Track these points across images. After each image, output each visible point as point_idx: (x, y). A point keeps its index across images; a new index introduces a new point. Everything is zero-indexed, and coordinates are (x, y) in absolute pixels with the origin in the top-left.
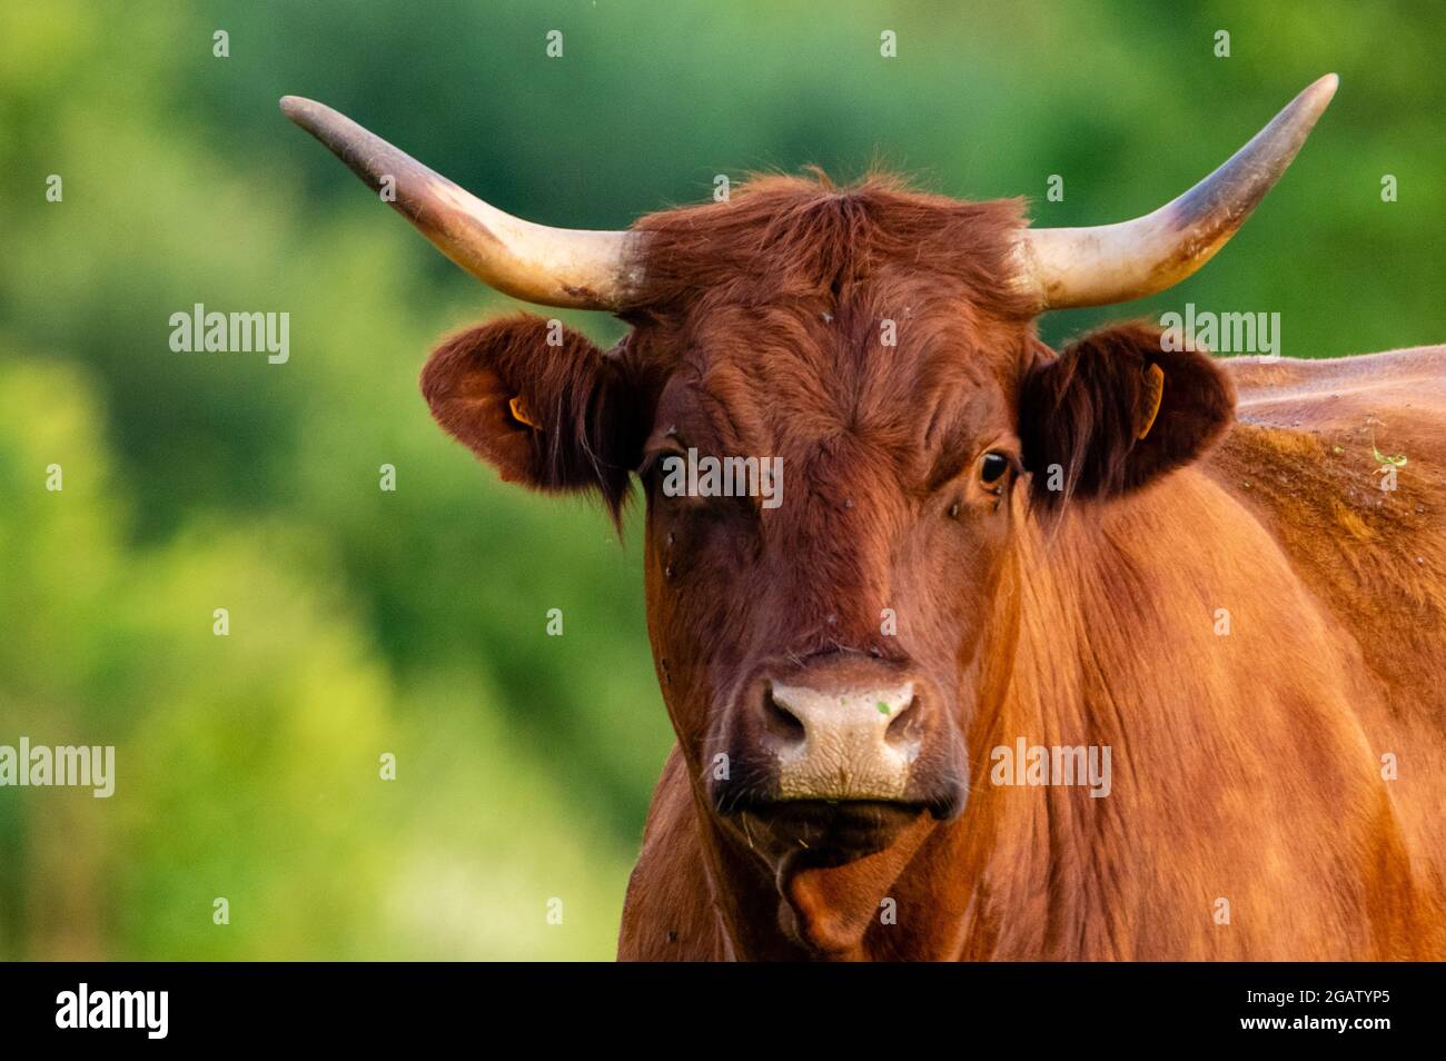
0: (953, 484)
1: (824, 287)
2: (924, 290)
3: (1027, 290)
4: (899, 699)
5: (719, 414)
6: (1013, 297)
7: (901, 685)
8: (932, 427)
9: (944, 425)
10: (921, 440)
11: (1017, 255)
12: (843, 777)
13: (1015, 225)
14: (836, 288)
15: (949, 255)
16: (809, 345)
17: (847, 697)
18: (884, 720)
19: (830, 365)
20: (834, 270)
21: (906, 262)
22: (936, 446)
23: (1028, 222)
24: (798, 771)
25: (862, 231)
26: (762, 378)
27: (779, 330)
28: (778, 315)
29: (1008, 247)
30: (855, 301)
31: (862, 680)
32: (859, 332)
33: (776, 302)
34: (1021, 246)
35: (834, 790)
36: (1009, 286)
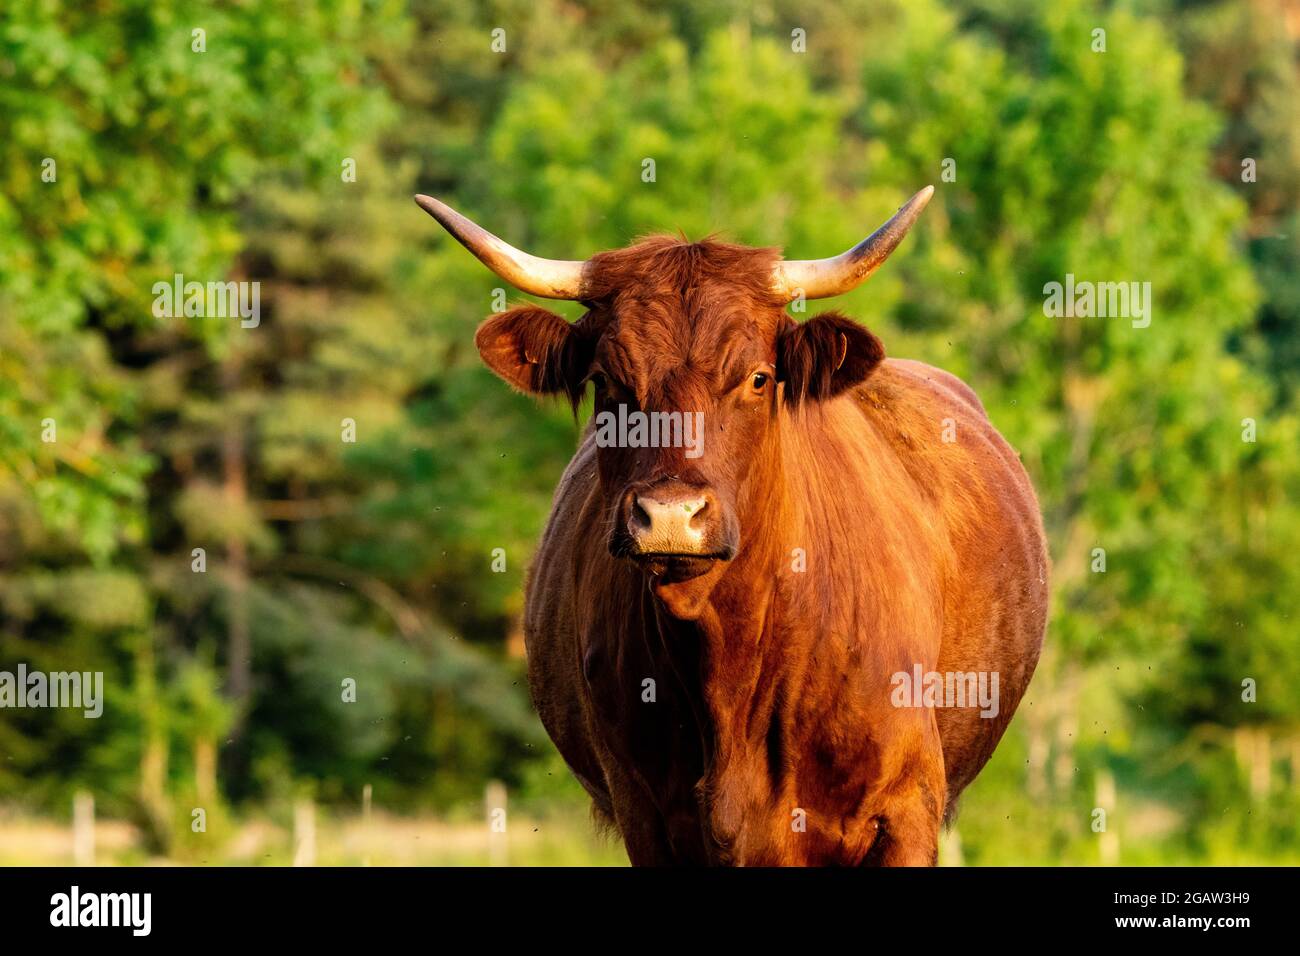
0: (736, 391)
1: (678, 290)
2: (728, 292)
3: (780, 292)
4: (696, 504)
5: (623, 354)
6: (774, 295)
7: (700, 497)
8: (727, 361)
9: (731, 361)
10: (720, 369)
11: (776, 274)
12: (669, 543)
13: (776, 259)
14: (683, 292)
15: (741, 274)
16: (669, 321)
17: (671, 504)
18: (689, 515)
19: (679, 331)
20: (683, 282)
21: (719, 278)
22: (727, 373)
23: (782, 257)
24: (648, 540)
25: (698, 262)
26: (644, 336)
27: (654, 312)
28: (654, 305)
29: (771, 270)
30: (693, 298)
31: (680, 494)
32: (693, 314)
33: (654, 298)
34: (778, 270)
35: (665, 549)
36: (771, 290)
